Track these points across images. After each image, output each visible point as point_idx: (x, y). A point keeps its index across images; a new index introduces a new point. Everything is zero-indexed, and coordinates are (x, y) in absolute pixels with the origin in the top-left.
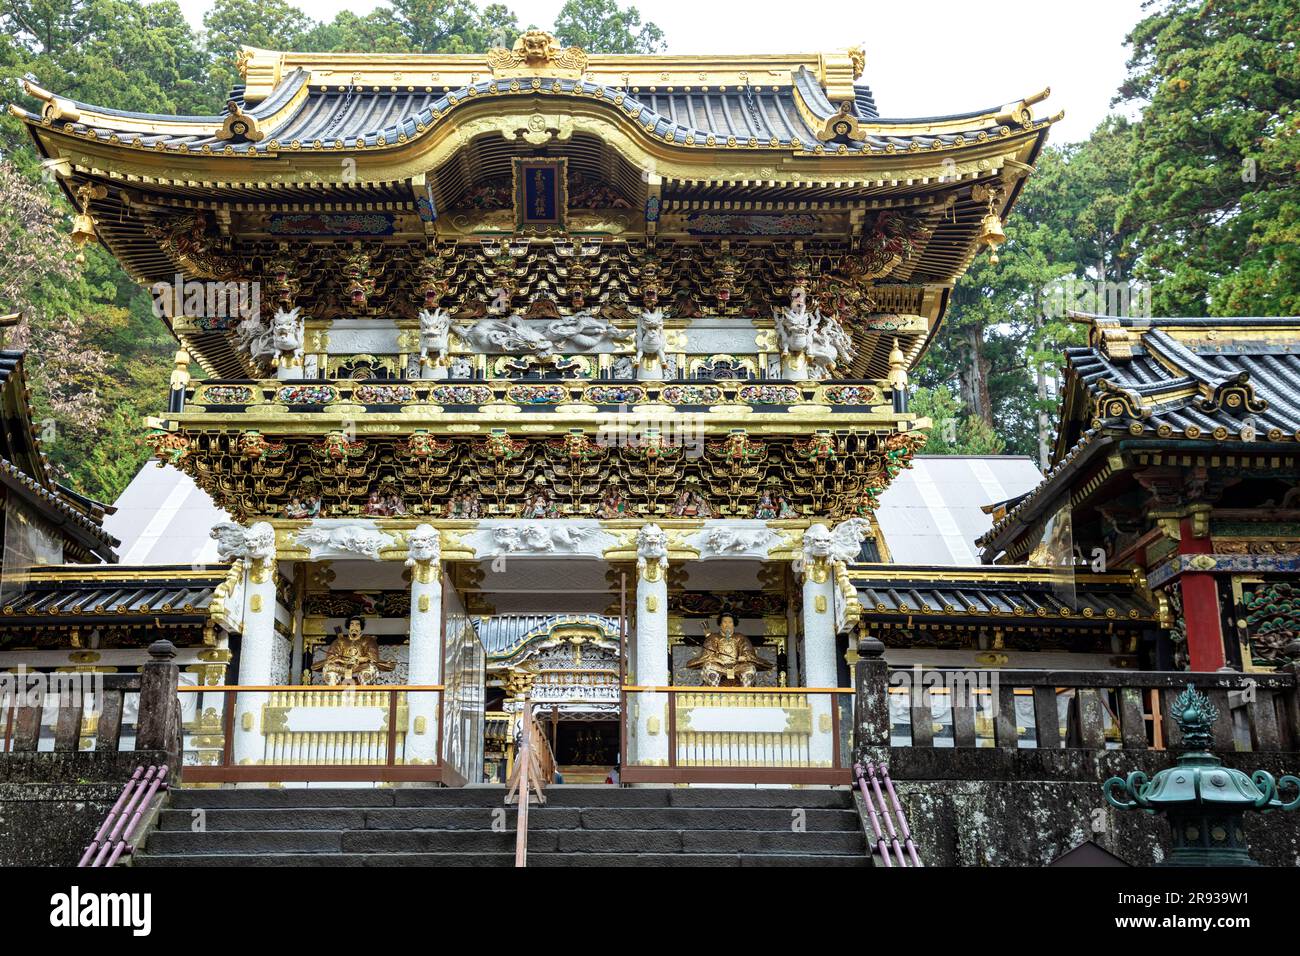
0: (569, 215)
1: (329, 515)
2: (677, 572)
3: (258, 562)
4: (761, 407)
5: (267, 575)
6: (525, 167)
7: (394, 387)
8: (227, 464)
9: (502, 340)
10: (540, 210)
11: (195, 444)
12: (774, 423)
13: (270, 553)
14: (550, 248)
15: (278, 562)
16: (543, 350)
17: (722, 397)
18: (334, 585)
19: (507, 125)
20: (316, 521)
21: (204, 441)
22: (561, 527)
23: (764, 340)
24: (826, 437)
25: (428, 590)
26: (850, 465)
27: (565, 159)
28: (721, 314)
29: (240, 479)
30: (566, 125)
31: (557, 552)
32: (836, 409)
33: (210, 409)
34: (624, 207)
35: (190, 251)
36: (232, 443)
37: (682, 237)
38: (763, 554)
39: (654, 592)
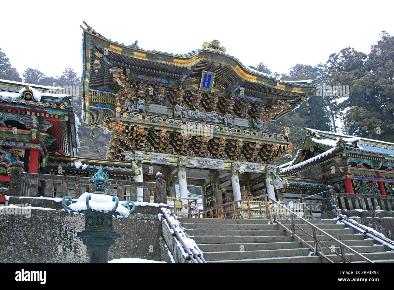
0: (213, 88)
1: (156, 152)
3: (139, 162)
6: (205, 73)
7: (177, 120)
8: (132, 135)
9: (195, 116)
10: (206, 85)
11: (124, 127)
12: (266, 141)
13: (143, 160)
14: (206, 95)
16: (204, 119)
17: (253, 134)
20: (153, 153)
22: (215, 161)
25: (184, 173)
27: (215, 73)
28: (241, 117)
29: (134, 139)
30: (224, 64)
31: (214, 166)
34: (223, 89)
36: (135, 128)
38: (258, 171)
39: (238, 178)
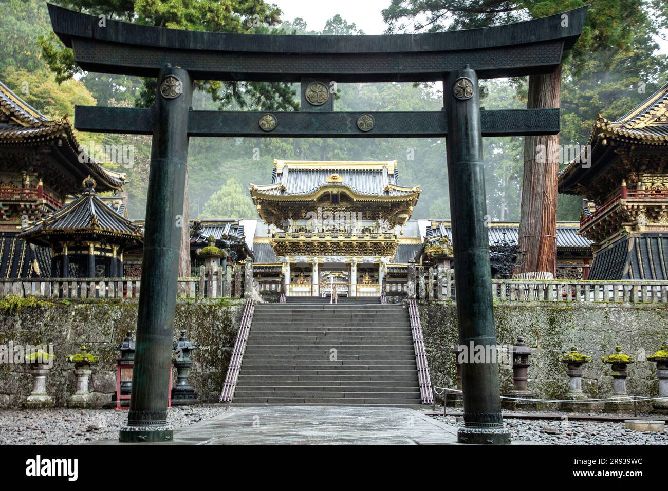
0: (340, 202)
1: (298, 255)
2: (358, 265)
3: (287, 263)
4: (372, 238)
5: (289, 265)
6: (333, 196)
7: (309, 233)
12: (375, 240)
13: (289, 262)
14: (336, 208)
15: (291, 263)
17: (366, 236)
18: (297, 266)
19: (330, 190)
20: (296, 256)
21: (278, 243)
22: (339, 257)
23: (374, 224)
24: (383, 243)
25: (316, 268)
26: (387, 247)
28: (367, 219)
30: (340, 190)
31: (337, 262)
32: (385, 238)
33: (279, 237)
34: (350, 202)
35: (274, 210)
37: (360, 206)
38: (373, 262)
39: (354, 268)
